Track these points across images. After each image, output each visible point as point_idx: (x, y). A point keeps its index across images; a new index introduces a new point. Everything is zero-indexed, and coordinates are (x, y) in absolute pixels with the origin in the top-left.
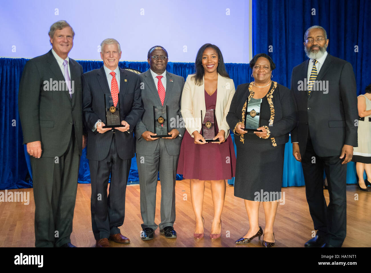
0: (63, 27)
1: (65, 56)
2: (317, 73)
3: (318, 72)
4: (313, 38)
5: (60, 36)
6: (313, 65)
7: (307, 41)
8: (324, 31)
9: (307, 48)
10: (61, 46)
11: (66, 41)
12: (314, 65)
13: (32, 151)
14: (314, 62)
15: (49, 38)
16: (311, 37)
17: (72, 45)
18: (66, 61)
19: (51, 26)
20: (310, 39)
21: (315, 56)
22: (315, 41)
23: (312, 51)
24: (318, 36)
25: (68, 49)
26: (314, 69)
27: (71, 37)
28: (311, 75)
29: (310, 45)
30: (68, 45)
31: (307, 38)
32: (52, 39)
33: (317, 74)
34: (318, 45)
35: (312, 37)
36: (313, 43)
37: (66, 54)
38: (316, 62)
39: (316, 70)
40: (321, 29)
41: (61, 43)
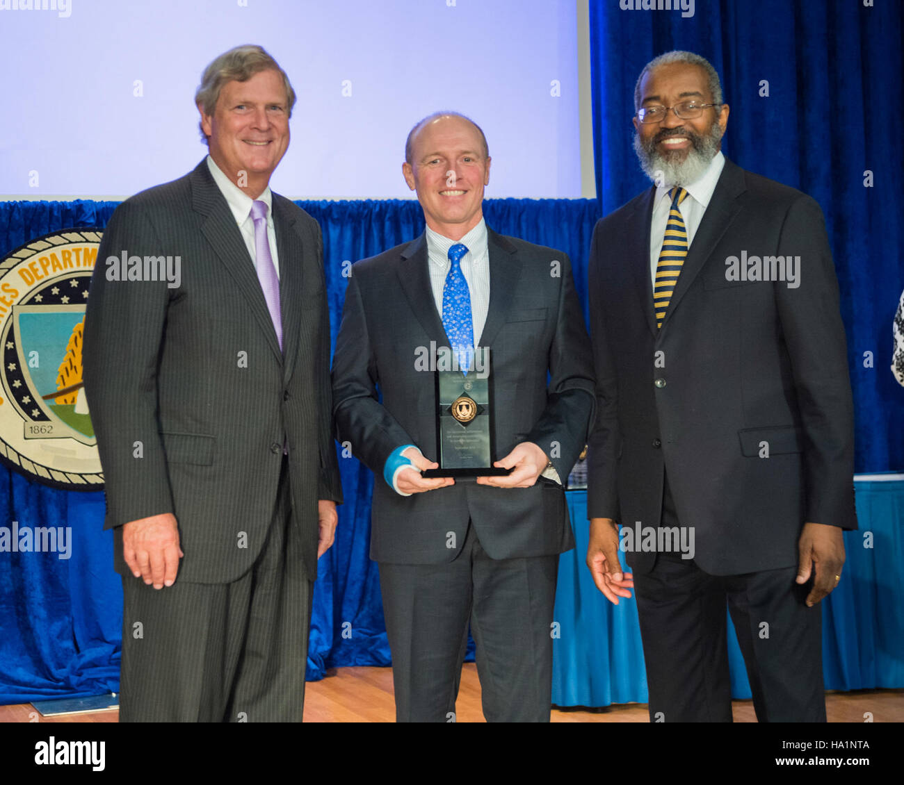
0: (253, 72)
1: (257, 184)
2: (685, 239)
3: (690, 235)
4: (665, 102)
5: (239, 107)
6: (671, 208)
7: (642, 112)
8: (710, 74)
9: (643, 138)
10: (244, 145)
11: (264, 125)
12: (675, 207)
13: (143, 556)
14: (673, 194)
15: (195, 115)
16: (657, 98)
17: (284, 143)
18: (262, 205)
19: (207, 69)
20: (655, 106)
21: (676, 173)
22: (671, 113)
23: (660, 155)
24: (685, 94)
25: (270, 158)
26: (674, 222)
27: (280, 109)
28: (664, 248)
29: (650, 129)
30: (270, 142)
31: (642, 99)
32: (210, 119)
33: (689, 244)
34: (688, 128)
35: (662, 97)
36: (666, 123)
37: (265, 174)
38: (682, 195)
39: (683, 229)
40: (698, 63)
41: (244, 130)
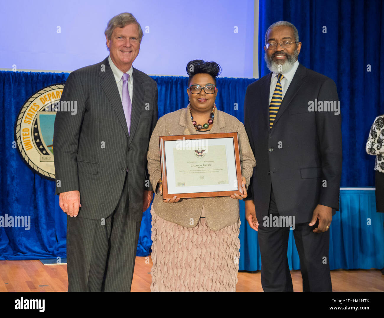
0: (126, 24)
1: (125, 67)
2: (281, 95)
3: (284, 93)
4: (277, 41)
6: (277, 82)
7: (267, 45)
8: (295, 30)
9: (268, 56)
10: (121, 52)
12: (279, 82)
14: (279, 77)
16: (273, 40)
18: (127, 75)
20: (273, 42)
22: (279, 45)
23: (274, 62)
24: (285, 38)
26: (278, 88)
28: (273, 98)
29: (271, 52)
30: (131, 52)
31: (268, 40)
32: (109, 41)
34: (285, 51)
35: (276, 39)
36: (277, 49)
38: (282, 77)
39: (281, 91)
40: (290, 26)
41: (121, 47)
